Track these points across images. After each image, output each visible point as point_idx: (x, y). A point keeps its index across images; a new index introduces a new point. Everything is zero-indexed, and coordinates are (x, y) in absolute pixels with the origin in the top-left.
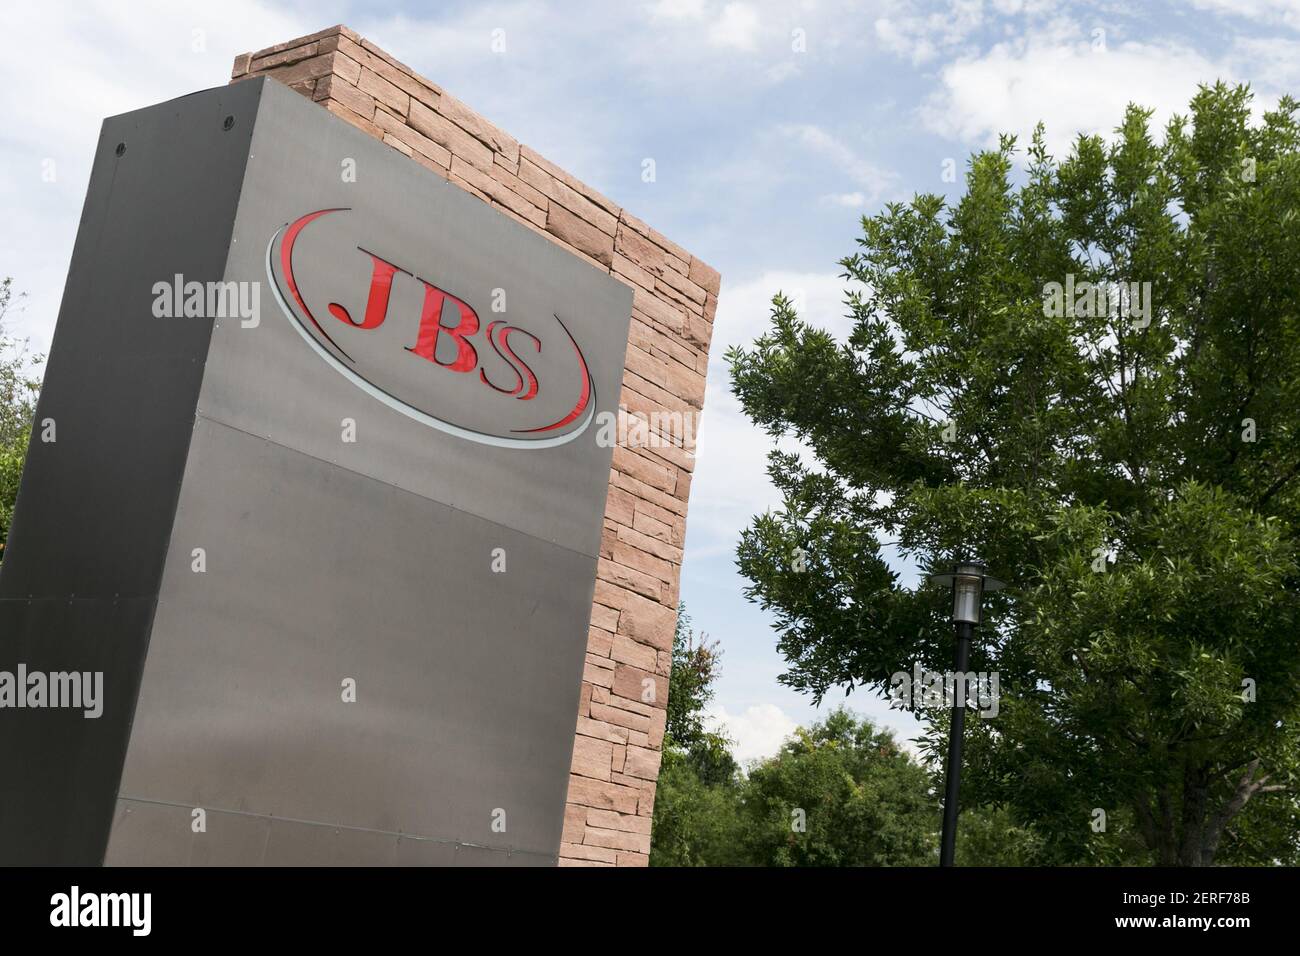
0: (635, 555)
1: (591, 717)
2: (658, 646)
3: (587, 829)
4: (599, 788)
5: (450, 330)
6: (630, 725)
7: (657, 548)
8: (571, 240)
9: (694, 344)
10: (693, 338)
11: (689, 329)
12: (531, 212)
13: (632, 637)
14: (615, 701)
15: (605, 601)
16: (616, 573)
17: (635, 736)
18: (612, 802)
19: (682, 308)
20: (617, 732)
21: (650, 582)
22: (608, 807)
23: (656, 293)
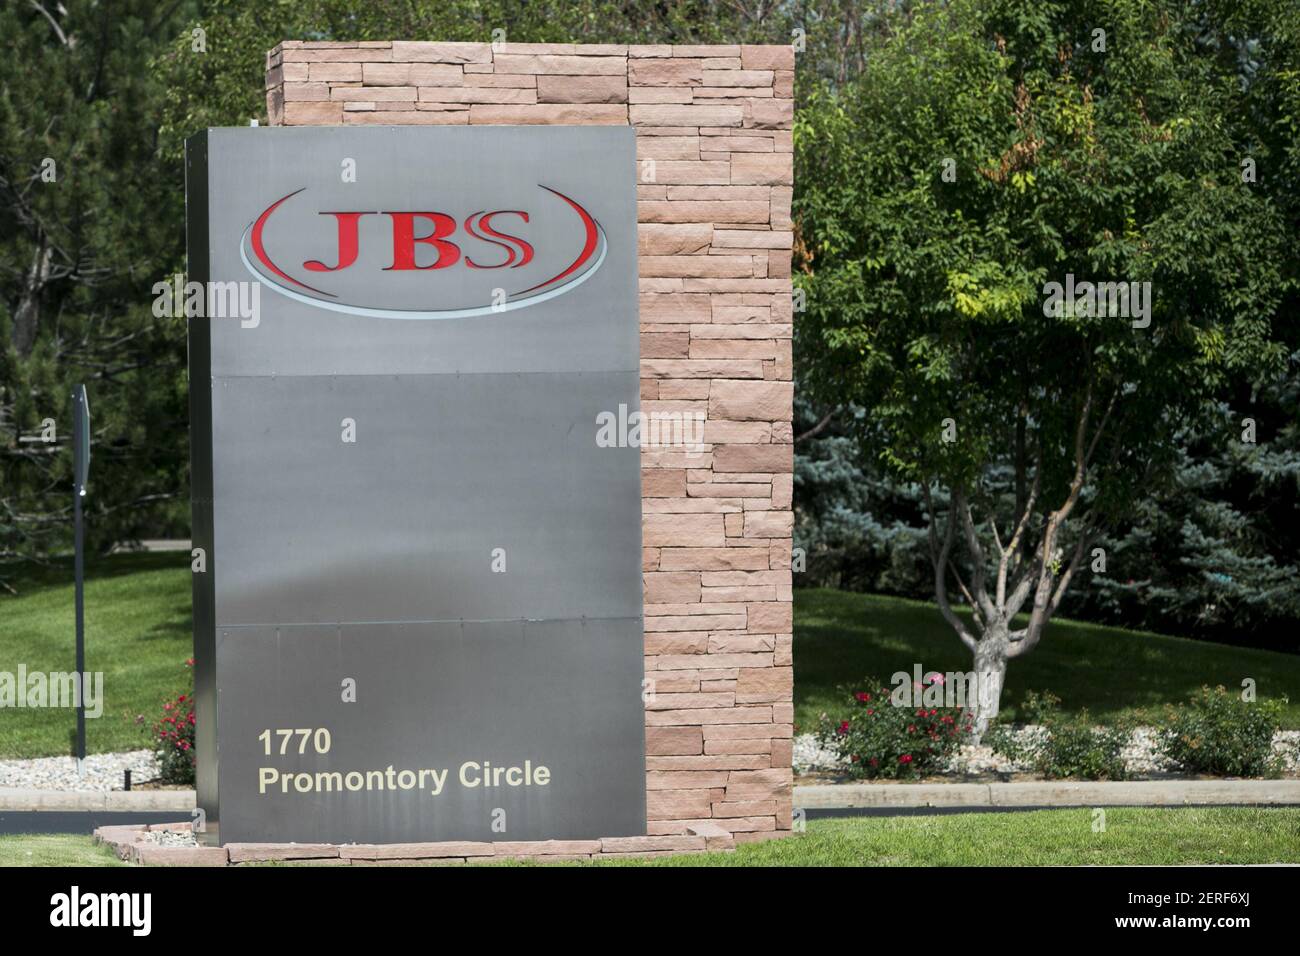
0: (719, 346)
1: (688, 496)
2: (769, 418)
3: (704, 590)
4: (710, 554)
5: (427, 240)
6: (744, 495)
7: (747, 331)
8: (571, 100)
9: (766, 129)
10: (760, 124)
11: (752, 118)
12: (518, 96)
13: (729, 419)
14: (719, 477)
15: (685, 396)
16: (693, 368)
17: (749, 503)
18: (728, 563)
19: (738, 101)
20: (729, 504)
21: (744, 365)
22: (727, 568)
23: (696, 102)
